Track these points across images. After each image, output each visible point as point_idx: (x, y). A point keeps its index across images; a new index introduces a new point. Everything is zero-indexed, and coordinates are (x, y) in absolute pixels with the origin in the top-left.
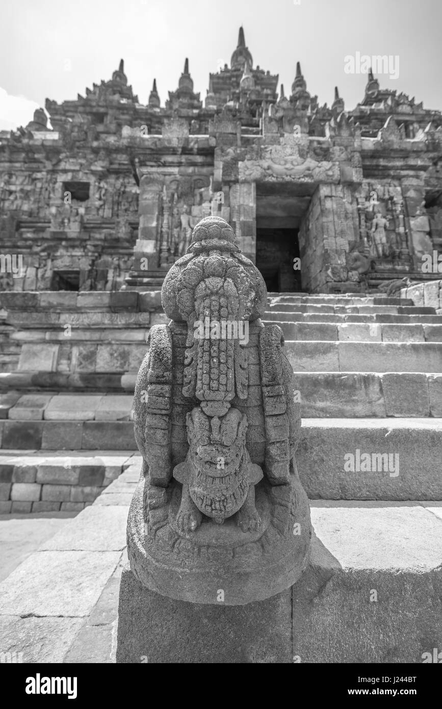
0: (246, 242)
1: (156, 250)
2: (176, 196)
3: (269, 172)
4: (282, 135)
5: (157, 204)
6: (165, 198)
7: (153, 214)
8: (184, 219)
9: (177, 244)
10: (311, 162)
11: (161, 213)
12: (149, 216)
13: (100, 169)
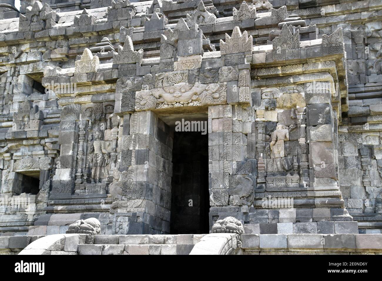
0: (138, 171)
1: (72, 177)
2: (90, 123)
3: (161, 100)
4: (176, 60)
5: (73, 133)
6: (80, 126)
7: (70, 143)
8: (96, 144)
9: (90, 169)
10: (198, 86)
11: (77, 141)
12: (66, 145)
13: (59, 56)
